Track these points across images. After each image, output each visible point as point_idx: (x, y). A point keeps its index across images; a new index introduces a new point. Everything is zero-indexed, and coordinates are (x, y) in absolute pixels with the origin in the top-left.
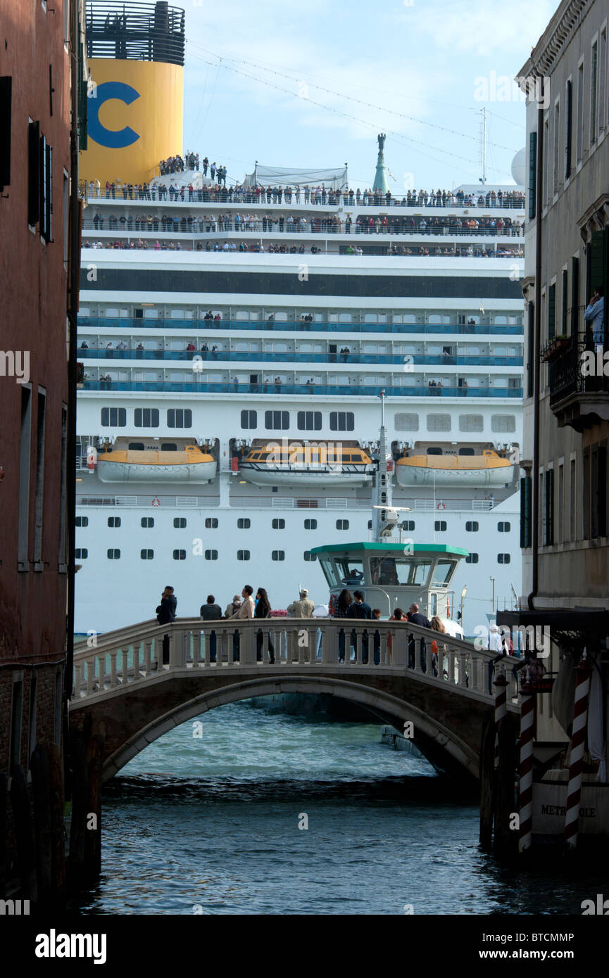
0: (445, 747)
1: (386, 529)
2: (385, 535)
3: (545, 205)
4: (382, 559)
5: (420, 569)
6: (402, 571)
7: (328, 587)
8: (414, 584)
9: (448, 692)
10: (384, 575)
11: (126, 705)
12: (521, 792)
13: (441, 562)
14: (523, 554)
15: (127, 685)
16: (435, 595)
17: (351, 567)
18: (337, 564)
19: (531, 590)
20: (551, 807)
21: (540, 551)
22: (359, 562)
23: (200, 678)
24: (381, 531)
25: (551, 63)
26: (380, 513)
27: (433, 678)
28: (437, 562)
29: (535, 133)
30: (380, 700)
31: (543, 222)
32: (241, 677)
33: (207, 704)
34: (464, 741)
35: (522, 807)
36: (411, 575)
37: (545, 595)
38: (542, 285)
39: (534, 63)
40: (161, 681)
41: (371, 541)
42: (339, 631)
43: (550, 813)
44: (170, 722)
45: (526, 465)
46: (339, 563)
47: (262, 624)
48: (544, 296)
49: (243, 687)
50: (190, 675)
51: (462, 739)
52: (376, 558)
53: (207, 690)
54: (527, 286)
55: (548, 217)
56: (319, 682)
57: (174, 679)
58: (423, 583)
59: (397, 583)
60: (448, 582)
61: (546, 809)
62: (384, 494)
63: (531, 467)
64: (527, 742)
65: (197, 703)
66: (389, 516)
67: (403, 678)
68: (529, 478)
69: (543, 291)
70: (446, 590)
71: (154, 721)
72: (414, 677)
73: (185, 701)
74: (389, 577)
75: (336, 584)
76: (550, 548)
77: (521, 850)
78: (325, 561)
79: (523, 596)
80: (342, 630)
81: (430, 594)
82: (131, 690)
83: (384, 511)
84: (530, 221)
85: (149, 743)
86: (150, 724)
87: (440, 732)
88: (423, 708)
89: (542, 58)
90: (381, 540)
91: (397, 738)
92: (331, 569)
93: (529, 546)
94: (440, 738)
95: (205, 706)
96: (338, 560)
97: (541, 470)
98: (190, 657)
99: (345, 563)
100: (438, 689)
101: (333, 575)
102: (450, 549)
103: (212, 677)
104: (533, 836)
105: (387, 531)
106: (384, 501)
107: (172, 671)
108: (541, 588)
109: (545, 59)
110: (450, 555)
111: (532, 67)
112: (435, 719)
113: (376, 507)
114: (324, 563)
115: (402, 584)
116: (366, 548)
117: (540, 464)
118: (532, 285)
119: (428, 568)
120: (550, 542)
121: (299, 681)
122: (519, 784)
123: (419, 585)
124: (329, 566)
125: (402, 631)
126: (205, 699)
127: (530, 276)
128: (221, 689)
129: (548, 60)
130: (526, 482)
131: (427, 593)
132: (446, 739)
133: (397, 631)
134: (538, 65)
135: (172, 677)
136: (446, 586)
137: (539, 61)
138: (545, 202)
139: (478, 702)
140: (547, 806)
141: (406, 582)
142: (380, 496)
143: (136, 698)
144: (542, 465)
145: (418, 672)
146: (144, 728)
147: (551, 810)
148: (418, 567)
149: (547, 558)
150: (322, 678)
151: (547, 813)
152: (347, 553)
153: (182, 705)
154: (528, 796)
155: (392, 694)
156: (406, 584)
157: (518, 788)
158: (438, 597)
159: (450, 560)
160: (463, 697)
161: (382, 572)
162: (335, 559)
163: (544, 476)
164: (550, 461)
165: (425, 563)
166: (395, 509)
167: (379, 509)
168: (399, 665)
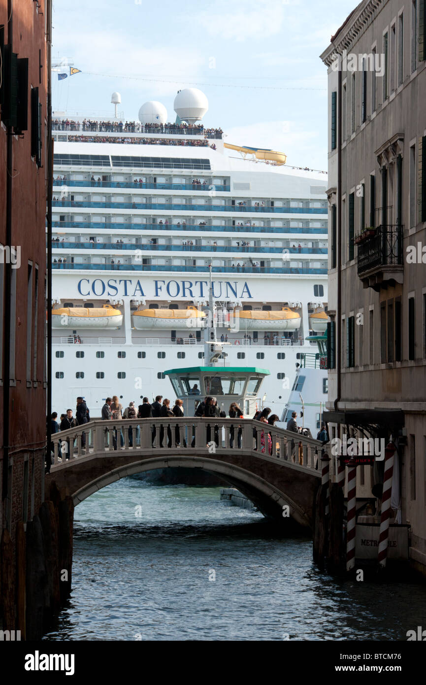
0: (278, 502)
1: (214, 357)
2: (213, 361)
3: (344, 141)
4: (213, 377)
5: (237, 383)
6: (225, 385)
7: (176, 396)
8: (233, 394)
9: (280, 465)
10: (213, 388)
11: (65, 476)
12: (348, 531)
13: (252, 379)
14: (328, 373)
15: (65, 463)
16: (248, 401)
17: (192, 383)
18: (182, 381)
19: (336, 397)
20: (367, 540)
21: (343, 371)
22: (197, 379)
23: (114, 458)
24: (211, 358)
25: (348, 46)
26: (210, 346)
27: (270, 456)
28: (249, 379)
29: (335, 93)
30: (235, 471)
31: (342, 152)
32: (142, 457)
33: (119, 475)
34: (291, 498)
35: (349, 541)
36: (231, 388)
37: (347, 400)
38: (342, 193)
39: (335, 46)
40: (88, 460)
41: (204, 365)
42: (207, 425)
43: (367, 545)
44: (94, 487)
45: (331, 314)
46: (184, 380)
47: (155, 421)
48: (344, 200)
49: (142, 464)
50: (107, 456)
51: (289, 497)
52: (207, 377)
53: (119, 466)
54: (331, 194)
55: (347, 148)
56: (194, 460)
57: (97, 459)
58: (240, 393)
59: (222, 393)
60: (257, 392)
61: (364, 542)
62: (212, 334)
63: (335, 315)
64: (352, 498)
65: (112, 474)
66: (216, 349)
67: (250, 456)
68: (334, 323)
69: (343, 197)
70: (256, 398)
71: (84, 487)
72: (257, 456)
73: (104, 473)
74: (218, 390)
75: (181, 394)
76: (352, 369)
77: (348, 570)
78: (174, 379)
79: (329, 402)
80: (209, 425)
81: (245, 400)
82: (68, 466)
83: (212, 345)
84: (332, 151)
85: (81, 501)
86: (81, 488)
87: (274, 492)
88: (263, 476)
89: (341, 43)
90: (211, 365)
91: (233, 497)
92: (178, 385)
93: (334, 367)
94: (274, 496)
95: (118, 476)
96: (183, 379)
97: (343, 317)
98: (107, 443)
99: (187, 380)
100: (272, 463)
101: (179, 389)
102: (258, 371)
103: (122, 457)
104: (356, 560)
105: (215, 358)
106: (212, 338)
107: (95, 453)
108: (343, 396)
109: (343, 43)
110: (258, 374)
111: (333, 48)
112: (271, 484)
113: (207, 342)
114: (173, 380)
115: (226, 394)
116: (202, 370)
117: (342, 313)
118: (335, 193)
119: (243, 382)
120: (352, 364)
121: (180, 459)
122: (346, 526)
123: (237, 394)
124: (176, 382)
125: (249, 425)
126: (118, 472)
127: (333, 187)
128: (128, 465)
129: (346, 44)
130: (332, 325)
131: (242, 400)
132: (278, 497)
133: (245, 425)
134: (338, 48)
135: (95, 457)
136: (255, 395)
137: (339, 45)
138: (344, 137)
139: (300, 472)
140: (365, 540)
141: (228, 392)
142: (210, 335)
143: (72, 471)
144: (344, 314)
145: (259, 453)
146: (77, 492)
147: (367, 543)
148: (236, 382)
149: (348, 376)
150: (196, 457)
151: (365, 545)
152: (189, 374)
153: (103, 476)
154: (353, 533)
155: (242, 467)
156: (228, 394)
157: (346, 529)
158: (250, 402)
159: (259, 377)
160: (290, 468)
161: (212, 386)
162: (181, 378)
163: (347, 321)
164: (352, 311)
165: (241, 379)
166: (220, 343)
167: (209, 344)
168: (247, 448)
